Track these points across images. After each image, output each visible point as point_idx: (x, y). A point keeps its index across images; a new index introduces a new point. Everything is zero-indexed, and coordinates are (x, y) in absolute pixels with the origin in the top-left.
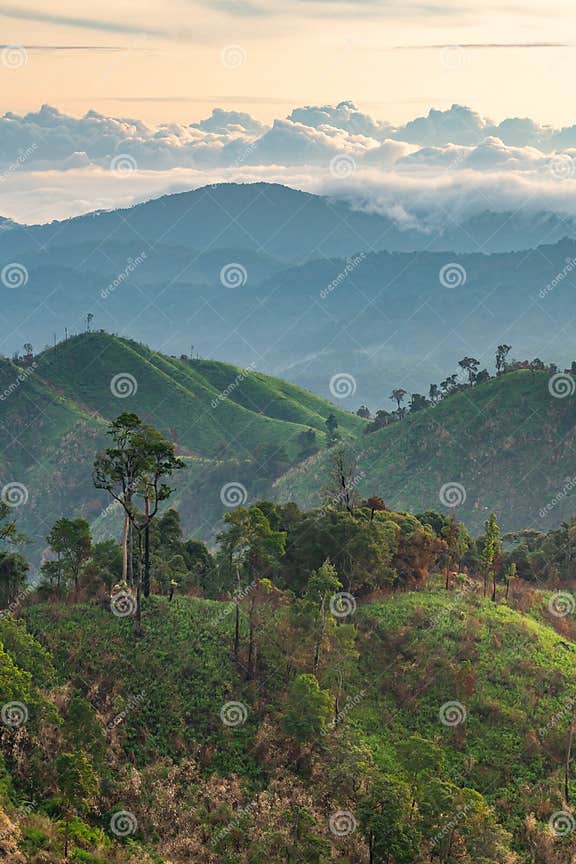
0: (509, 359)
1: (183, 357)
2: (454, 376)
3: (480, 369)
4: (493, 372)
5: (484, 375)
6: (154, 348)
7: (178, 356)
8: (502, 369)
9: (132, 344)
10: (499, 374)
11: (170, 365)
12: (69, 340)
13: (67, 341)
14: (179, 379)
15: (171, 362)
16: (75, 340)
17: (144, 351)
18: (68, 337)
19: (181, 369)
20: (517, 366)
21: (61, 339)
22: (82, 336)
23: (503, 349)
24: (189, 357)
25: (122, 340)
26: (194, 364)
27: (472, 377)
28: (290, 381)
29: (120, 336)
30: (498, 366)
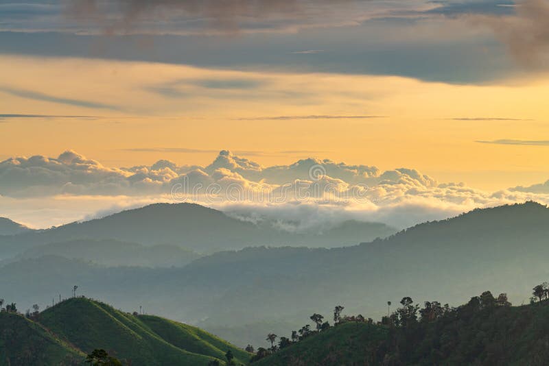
0: (342, 315)
1: (135, 314)
2: (307, 326)
3: (324, 321)
4: (332, 323)
5: (326, 325)
6: (116, 307)
7: (132, 313)
8: (338, 321)
9: (102, 305)
10: (336, 324)
11: (127, 319)
12: (63, 302)
13: (60, 304)
14: (134, 328)
15: (127, 317)
16: (65, 303)
17: (110, 309)
18: (62, 300)
19: (134, 321)
20: (347, 319)
21: (57, 301)
22: (70, 300)
23: (338, 309)
24: (139, 313)
25: (96, 302)
26: (143, 318)
27: (319, 326)
28: (204, 328)
29: (95, 300)
30: (335, 319)
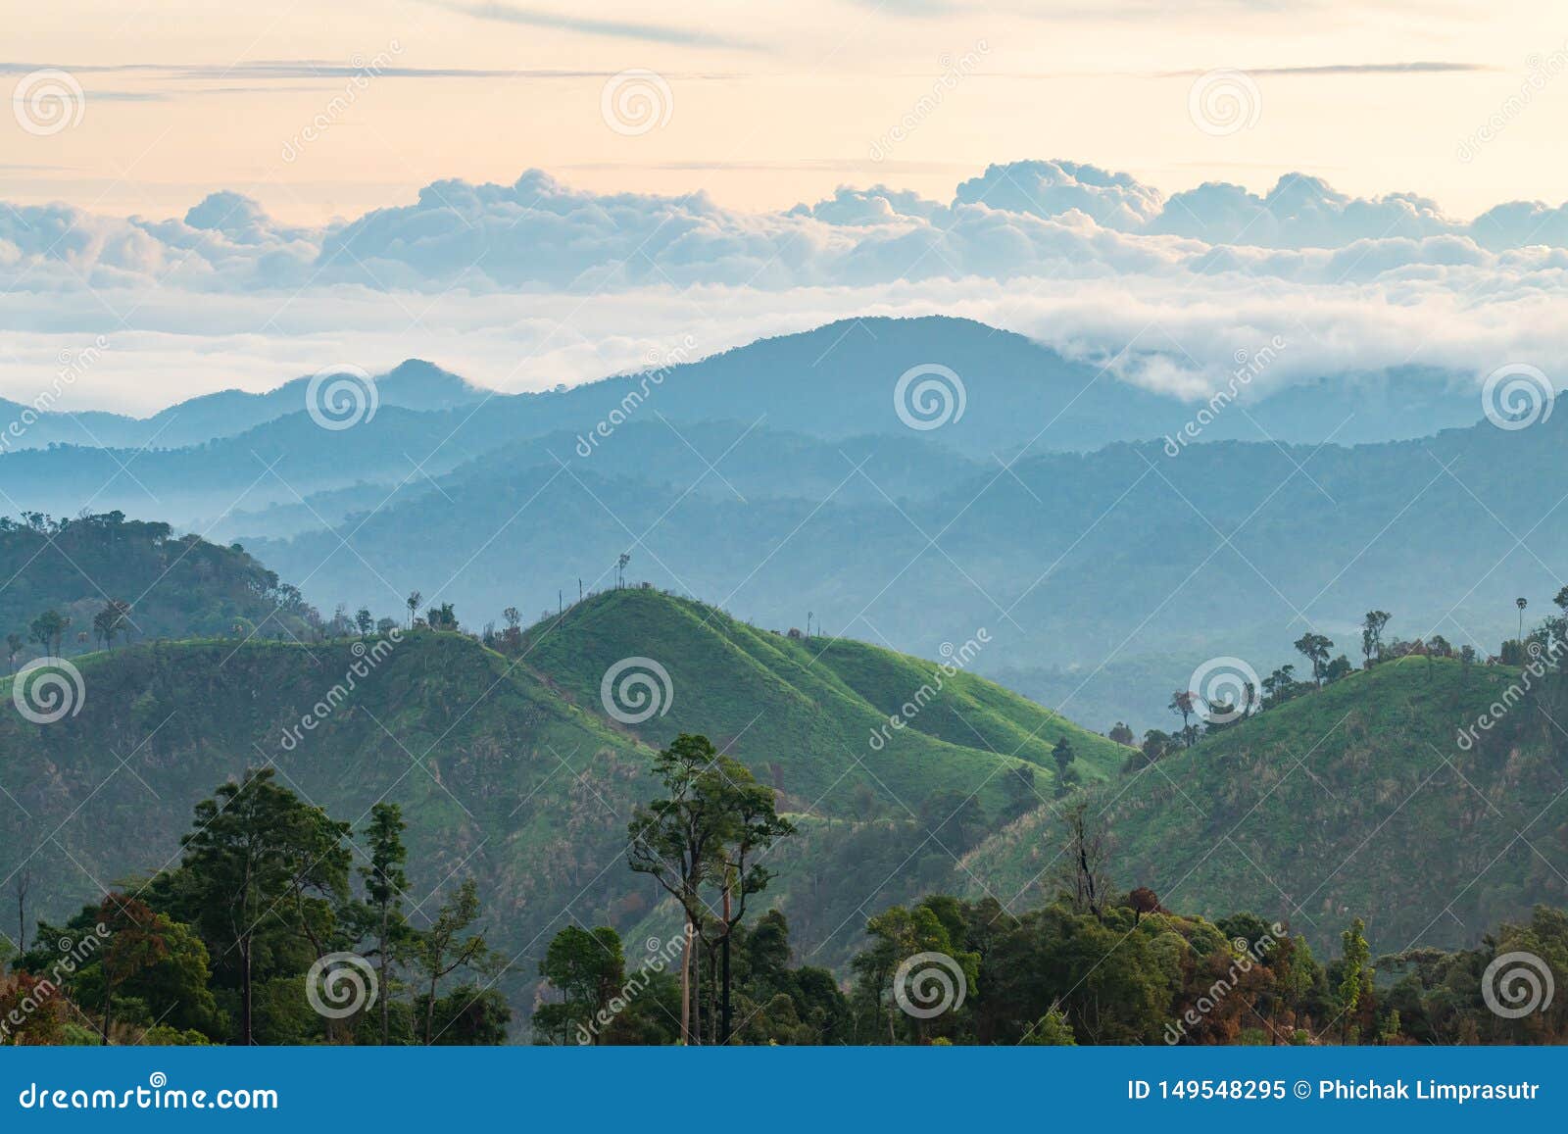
0: (1387, 636)
1: (794, 634)
2: (1286, 668)
3: (1334, 654)
4: (1357, 661)
5: (1341, 666)
6: (740, 616)
7: (784, 631)
8: (1374, 655)
9: (699, 608)
10: (1369, 664)
11: (770, 647)
12: (587, 601)
13: (581, 605)
14: (790, 674)
15: (771, 641)
16: (595, 602)
17: (723, 622)
18: (585, 596)
19: (791, 654)
20: (1402, 648)
21: (572, 599)
22: (609, 595)
23: (1375, 619)
24: (804, 632)
25: (682, 601)
26: (814, 645)
27: (1320, 671)
28: (988, 674)
29: (679, 594)
30: (1367, 649)
